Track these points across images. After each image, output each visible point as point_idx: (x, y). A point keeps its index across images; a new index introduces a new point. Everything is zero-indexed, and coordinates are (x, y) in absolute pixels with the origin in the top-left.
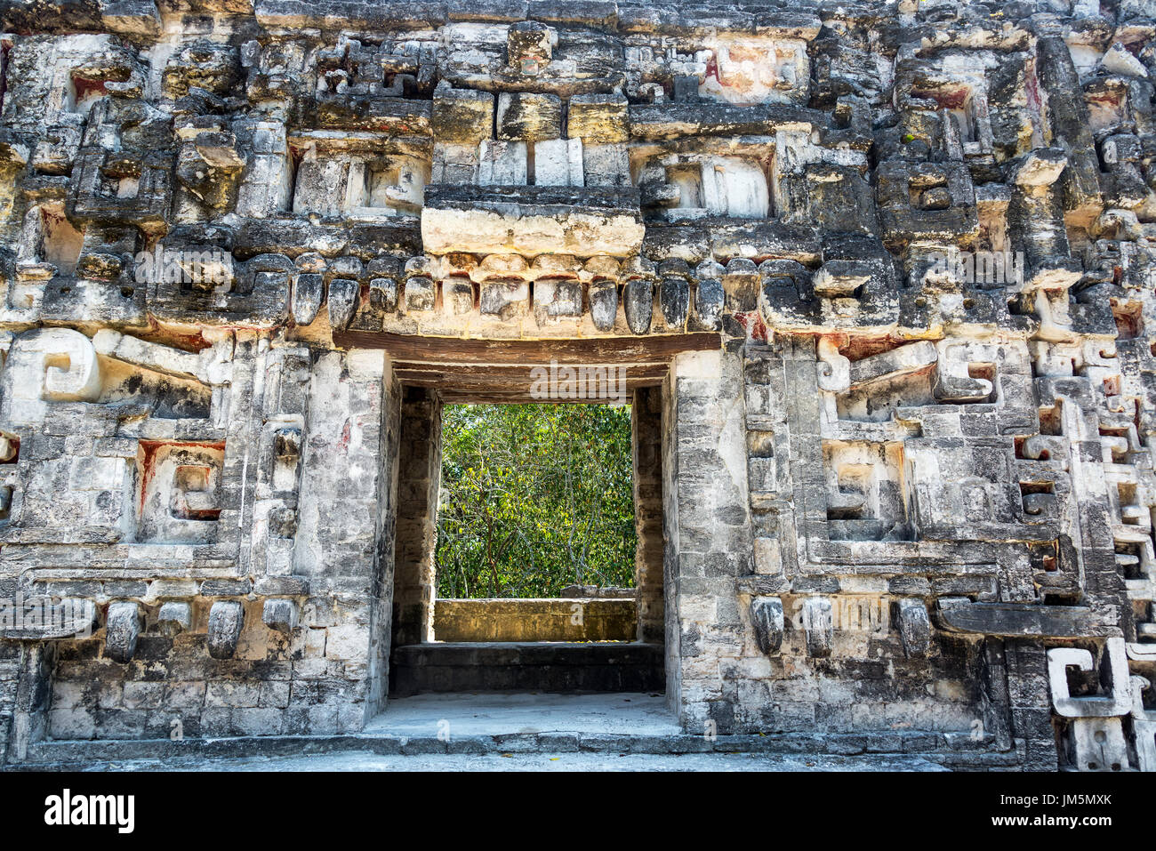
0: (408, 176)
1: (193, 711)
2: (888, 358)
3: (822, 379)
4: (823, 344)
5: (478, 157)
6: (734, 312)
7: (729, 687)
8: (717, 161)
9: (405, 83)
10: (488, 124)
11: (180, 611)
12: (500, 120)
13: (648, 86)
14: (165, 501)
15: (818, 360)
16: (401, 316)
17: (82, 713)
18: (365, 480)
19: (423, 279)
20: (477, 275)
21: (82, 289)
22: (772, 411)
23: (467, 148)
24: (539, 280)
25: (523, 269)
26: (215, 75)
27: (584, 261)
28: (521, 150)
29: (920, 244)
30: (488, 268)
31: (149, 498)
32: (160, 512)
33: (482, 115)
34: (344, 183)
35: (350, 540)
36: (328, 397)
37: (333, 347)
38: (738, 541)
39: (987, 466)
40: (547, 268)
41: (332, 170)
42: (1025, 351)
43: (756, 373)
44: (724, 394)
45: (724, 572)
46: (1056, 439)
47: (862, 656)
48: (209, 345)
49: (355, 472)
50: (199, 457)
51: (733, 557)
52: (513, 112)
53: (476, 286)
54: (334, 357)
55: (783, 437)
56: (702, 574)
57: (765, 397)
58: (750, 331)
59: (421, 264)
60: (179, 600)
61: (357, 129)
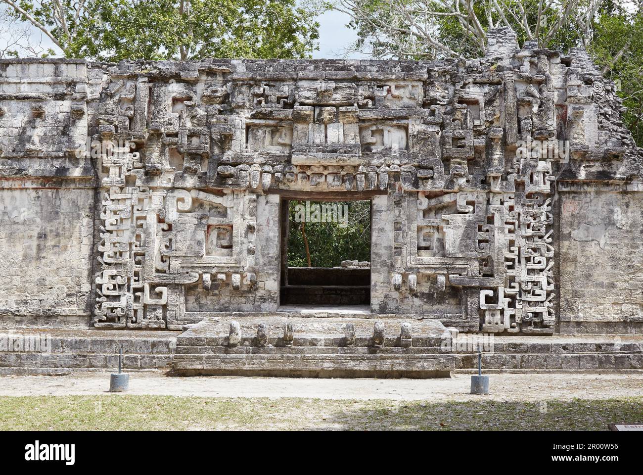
0: (285, 134)
1: (227, 305)
2: (441, 198)
3: (419, 206)
4: (420, 194)
5: (308, 129)
6: (392, 182)
7: (385, 300)
8: (389, 128)
9: (284, 102)
10: (312, 118)
11: (223, 277)
12: (316, 117)
13: (367, 100)
14: (215, 243)
15: (418, 199)
16: (284, 184)
17: (195, 304)
18: (274, 237)
19: (292, 173)
20: (309, 173)
21: (186, 177)
22: (402, 216)
23: (305, 126)
24: (328, 174)
25: (323, 171)
26: (219, 97)
27: (342, 167)
28: (323, 126)
29: (454, 160)
30: (312, 171)
31: (209, 242)
32: (213, 246)
33: (310, 115)
34: (264, 137)
35: (270, 255)
36: (262, 210)
37: (263, 194)
38: (390, 257)
39: (468, 234)
40: (331, 170)
41: (260, 133)
42: (485, 196)
43: (398, 204)
44: (388, 210)
45: (385, 266)
46: (491, 225)
47: (427, 292)
48: (226, 194)
49: (271, 234)
50: (224, 229)
51: (389, 262)
52: (320, 114)
53: (308, 176)
54: (263, 197)
55: (405, 225)
56: (379, 267)
57: (400, 212)
58: (397, 188)
59: (291, 169)
60: (223, 273)
61: (268, 119)
